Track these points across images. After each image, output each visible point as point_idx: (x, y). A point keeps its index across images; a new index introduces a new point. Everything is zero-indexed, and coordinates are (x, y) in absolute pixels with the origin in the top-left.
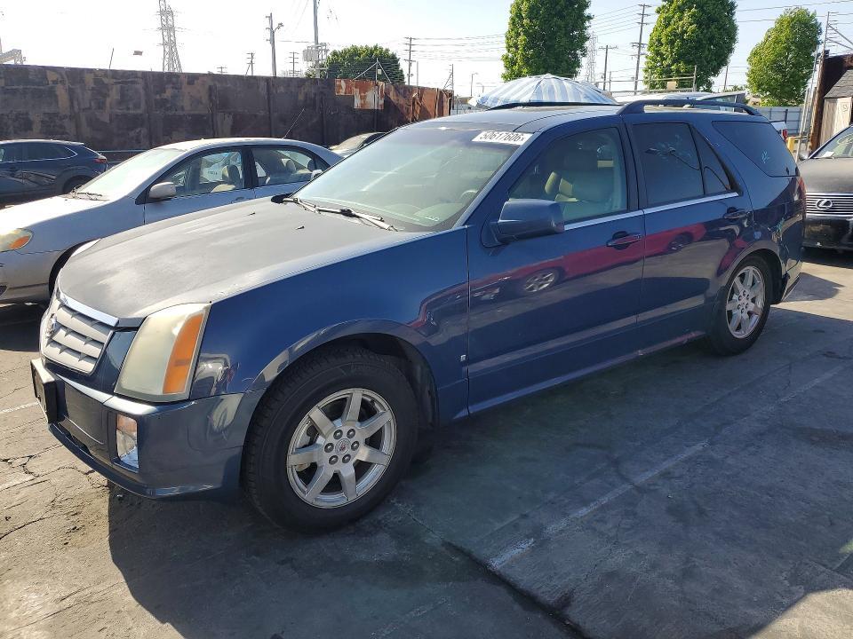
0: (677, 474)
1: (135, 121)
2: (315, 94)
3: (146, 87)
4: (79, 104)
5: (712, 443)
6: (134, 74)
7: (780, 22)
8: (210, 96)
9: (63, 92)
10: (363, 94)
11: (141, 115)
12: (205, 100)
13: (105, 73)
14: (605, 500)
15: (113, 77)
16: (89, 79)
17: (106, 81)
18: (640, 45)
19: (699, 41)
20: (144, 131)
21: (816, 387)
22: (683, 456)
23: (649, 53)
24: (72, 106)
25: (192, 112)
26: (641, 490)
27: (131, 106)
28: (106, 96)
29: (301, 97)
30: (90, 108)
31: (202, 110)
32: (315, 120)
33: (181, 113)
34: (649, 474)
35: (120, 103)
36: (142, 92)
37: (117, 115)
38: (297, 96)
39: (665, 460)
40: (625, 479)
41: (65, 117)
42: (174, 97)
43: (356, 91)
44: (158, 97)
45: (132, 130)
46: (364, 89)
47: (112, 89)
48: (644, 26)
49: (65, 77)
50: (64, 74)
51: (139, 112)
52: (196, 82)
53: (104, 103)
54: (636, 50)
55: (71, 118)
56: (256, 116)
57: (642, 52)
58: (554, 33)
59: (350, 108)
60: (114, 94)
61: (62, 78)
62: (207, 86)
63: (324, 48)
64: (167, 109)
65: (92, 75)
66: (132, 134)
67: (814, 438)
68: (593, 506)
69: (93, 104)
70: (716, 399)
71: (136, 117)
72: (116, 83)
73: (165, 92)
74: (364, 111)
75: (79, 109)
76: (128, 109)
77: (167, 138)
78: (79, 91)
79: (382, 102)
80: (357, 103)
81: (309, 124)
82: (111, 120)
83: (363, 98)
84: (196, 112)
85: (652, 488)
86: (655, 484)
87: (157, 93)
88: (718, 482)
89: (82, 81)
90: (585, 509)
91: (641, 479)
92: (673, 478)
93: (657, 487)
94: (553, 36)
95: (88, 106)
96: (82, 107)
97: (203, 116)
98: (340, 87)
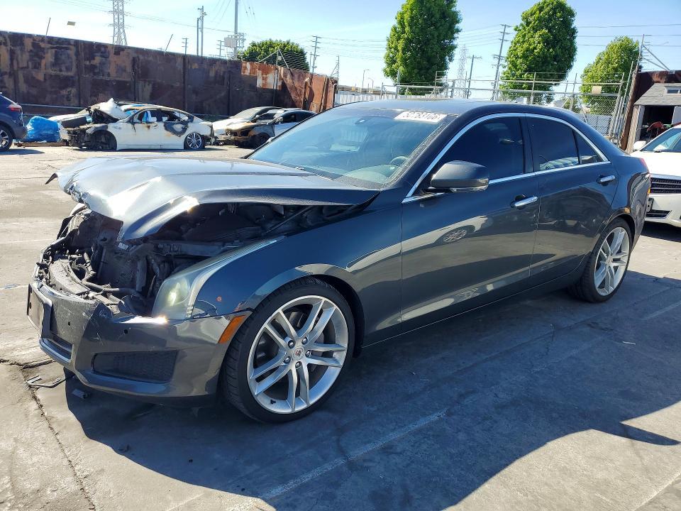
0: (399, 450)
1: (66, 82)
2: (224, 72)
3: (77, 54)
4: (18, 64)
5: (449, 414)
6: (67, 41)
7: (611, 47)
8: (133, 66)
9: (5, 51)
10: (264, 76)
11: (72, 77)
12: (129, 69)
13: (42, 38)
14: (307, 478)
15: (49, 42)
16: (28, 43)
17: (42, 45)
18: (500, 57)
19: (545, 57)
20: (74, 91)
21: (571, 357)
22: (413, 427)
23: (506, 64)
24: (12, 64)
25: (118, 79)
26: (352, 466)
27: (64, 69)
28: (41, 58)
29: (212, 74)
30: (28, 67)
31: (126, 78)
32: (223, 94)
33: (106, 78)
34: (370, 447)
35: (54, 65)
36: (74, 58)
37: (51, 76)
38: (209, 72)
39: (393, 430)
40: (342, 452)
41: (6, 73)
42: (102, 64)
43: (259, 73)
44: (88, 63)
45: (64, 89)
46: (266, 71)
47: (47, 53)
48: (504, 42)
49: (8, 40)
50: (7, 37)
51: (70, 74)
52: (121, 53)
53: (40, 64)
54: (496, 61)
55: (10, 75)
56: (172, 86)
57: (501, 63)
58: (428, 40)
59: (253, 86)
60: (49, 57)
61: (6, 40)
62: (131, 58)
63: (241, 37)
64: (95, 74)
65: (31, 40)
66: (64, 92)
67: (554, 415)
68: (292, 484)
69: (30, 63)
70: (471, 364)
71: (67, 78)
72: (52, 48)
73: (94, 59)
74: (264, 90)
75: (18, 67)
76: (61, 71)
77: (94, 98)
78: (18, 52)
79: (280, 84)
80: (260, 83)
81: (218, 97)
82: (45, 79)
83: (264, 79)
84: (120, 79)
85: (366, 464)
86: (370, 461)
87: (88, 59)
88: (439, 462)
89: (22, 44)
90: (280, 488)
91: (357, 453)
92: (392, 453)
93: (371, 464)
94: (427, 42)
95: (25, 65)
96: (21, 66)
97: (127, 82)
98: (246, 68)
